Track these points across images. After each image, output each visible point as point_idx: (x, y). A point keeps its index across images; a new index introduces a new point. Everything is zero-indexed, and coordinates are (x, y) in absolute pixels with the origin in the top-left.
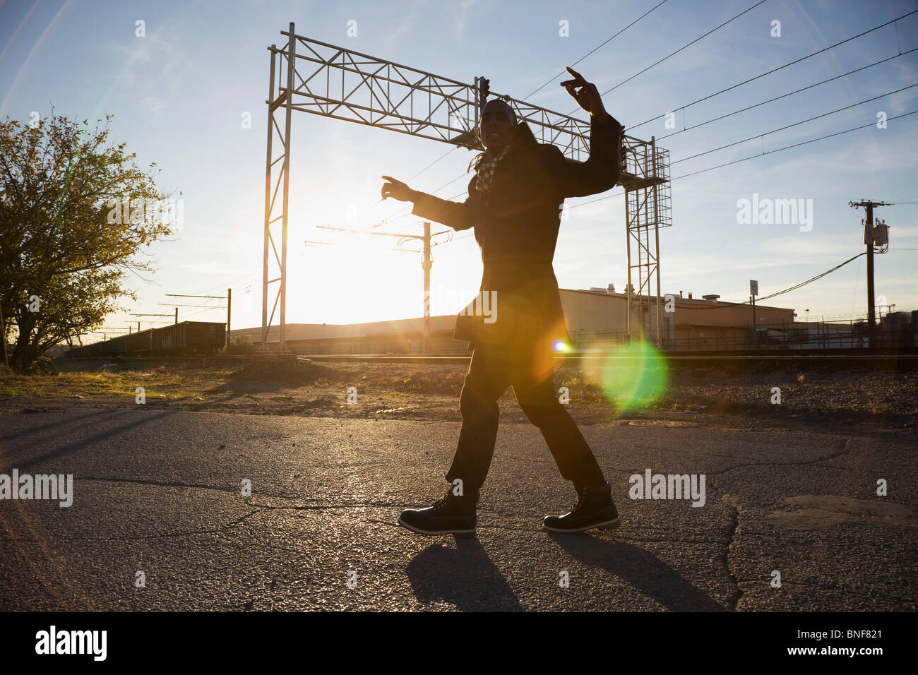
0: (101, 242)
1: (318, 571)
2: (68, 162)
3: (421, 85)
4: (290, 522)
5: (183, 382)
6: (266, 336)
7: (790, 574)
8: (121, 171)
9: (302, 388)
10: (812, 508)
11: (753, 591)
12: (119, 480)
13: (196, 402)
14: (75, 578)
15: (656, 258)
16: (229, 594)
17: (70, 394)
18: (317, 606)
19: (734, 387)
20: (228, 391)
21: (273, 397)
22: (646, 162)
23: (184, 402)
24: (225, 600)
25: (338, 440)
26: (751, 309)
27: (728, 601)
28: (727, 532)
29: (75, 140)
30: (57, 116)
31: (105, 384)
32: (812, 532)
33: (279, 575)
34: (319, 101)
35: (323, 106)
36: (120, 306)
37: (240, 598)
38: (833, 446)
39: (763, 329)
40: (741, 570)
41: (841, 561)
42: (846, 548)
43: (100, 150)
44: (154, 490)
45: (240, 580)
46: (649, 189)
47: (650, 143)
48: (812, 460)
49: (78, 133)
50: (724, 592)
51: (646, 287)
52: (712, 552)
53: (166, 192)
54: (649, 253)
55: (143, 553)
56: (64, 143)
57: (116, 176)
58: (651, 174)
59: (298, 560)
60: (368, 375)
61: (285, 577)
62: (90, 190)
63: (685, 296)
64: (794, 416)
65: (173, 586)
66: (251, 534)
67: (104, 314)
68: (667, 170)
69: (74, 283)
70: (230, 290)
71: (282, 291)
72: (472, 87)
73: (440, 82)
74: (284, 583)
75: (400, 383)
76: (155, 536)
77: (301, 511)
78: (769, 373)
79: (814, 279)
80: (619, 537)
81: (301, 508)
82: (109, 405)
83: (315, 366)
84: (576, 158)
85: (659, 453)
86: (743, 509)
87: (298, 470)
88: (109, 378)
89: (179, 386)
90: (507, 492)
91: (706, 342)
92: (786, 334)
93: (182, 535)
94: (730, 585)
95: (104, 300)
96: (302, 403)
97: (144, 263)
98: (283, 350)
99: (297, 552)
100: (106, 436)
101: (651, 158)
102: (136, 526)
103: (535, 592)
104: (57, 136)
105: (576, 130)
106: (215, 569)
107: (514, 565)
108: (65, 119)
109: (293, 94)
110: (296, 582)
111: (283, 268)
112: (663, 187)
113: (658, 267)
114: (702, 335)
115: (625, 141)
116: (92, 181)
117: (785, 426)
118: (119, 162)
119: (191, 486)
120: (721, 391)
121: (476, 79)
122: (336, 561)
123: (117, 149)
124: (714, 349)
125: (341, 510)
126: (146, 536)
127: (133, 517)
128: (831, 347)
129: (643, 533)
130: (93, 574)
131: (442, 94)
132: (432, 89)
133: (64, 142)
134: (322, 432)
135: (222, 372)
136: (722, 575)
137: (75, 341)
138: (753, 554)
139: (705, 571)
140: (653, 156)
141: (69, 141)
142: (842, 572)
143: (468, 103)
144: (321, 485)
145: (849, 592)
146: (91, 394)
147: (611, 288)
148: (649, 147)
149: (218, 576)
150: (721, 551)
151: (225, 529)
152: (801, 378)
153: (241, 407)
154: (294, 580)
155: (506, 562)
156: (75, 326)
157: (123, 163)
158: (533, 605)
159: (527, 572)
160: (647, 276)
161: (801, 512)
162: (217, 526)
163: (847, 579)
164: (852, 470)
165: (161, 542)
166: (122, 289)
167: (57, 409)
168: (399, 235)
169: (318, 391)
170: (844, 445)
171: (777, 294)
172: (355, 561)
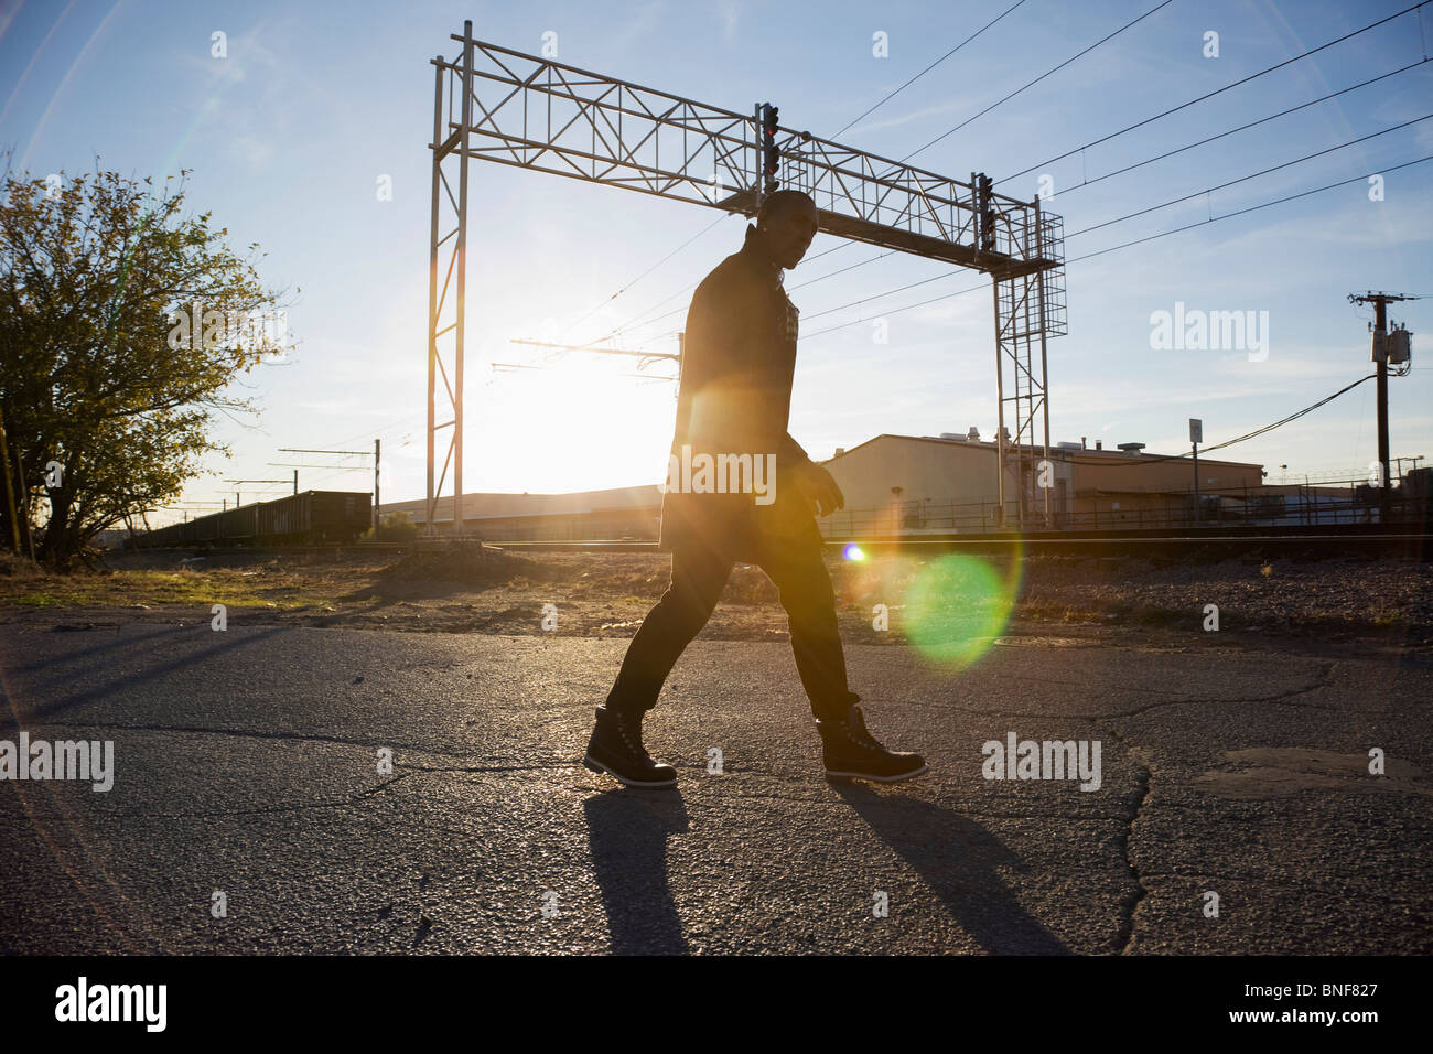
0: (175, 367)
1: (493, 862)
2: (122, 243)
3: (670, 117)
4: (457, 790)
5: (304, 584)
6: (432, 513)
7: (1222, 865)
8: (205, 256)
9: (488, 592)
10: (1267, 766)
11: (1162, 890)
12: (200, 730)
13: (323, 614)
14: (124, 872)
15: (1042, 385)
16: (357, 895)
17: (129, 603)
18: (490, 913)
19: (1161, 586)
20: (374, 597)
21: (442, 605)
22: (1026, 235)
23: (304, 614)
24: (350, 903)
25: (538, 669)
26: (1193, 464)
27: (1122, 905)
28: (1130, 803)
29: (132, 209)
30: (104, 171)
31: (183, 588)
32: (1263, 802)
33: (434, 868)
34: (512, 144)
35: (518, 152)
36: (205, 467)
37: (373, 901)
38: (1309, 674)
39: (1212, 497)
40: (1147, 859)
41: (1304, 845)
42: (1313, 825)
43: (171, 225)
44: (252, 744)
45: (374, 875)
46: (1030, 278)
47: (1032, 205)
48: (1273, 695)
49: (137, 197)
50: (1118, 891)
51: (1027, 432)
52: (1104, 833)
53: (276, 289)
54: (1031, 378)
55: (229, 836)
56: (116, 214)
57: (197, 265)
58: (1033, 254)
59: (464, 845)
60: (591, 570)
61: (444, 870)
62: (158, 286)
63: (1091, 446)
64: (1252, 629)
65: (272, 883)
66: (396, 808)
67: (181, 479)
68: (1059, 247)
69: (135, 432)
70: (378, 442)
71: (457, 441)
72: (752, 120)
73: (701, 112)
74: (442, 880)
75: (640, 582)
76: (250, 812)
77: (474, 774)
78: (1217, 563)
79: (1293, 417)
80: (962, 811)
81: (475, 770)
82: (188, 620)
83: (509, 558)
84: (915, 230)
85: (1036, 686)
86: (1159, 768)
87: (474, 713)
88: (191, 579)
89: (298, 591)
90: (794, 745)
91: (1123, 517)
92: (1249, 504)
93: (289, 810)
94: (1128, 881)
95: (181, 458)
96: (487, 614)
97: (243, 399)
98: (460, 533)
99: (464, 834)
100: (181, 664)
101: (1033, 229)
102: (221, 797)
103: (825, 892)
104: (104, 201)
105: (915, 186)
106: (338, 859)
107: (795, 852)
108: (117, 176)
109: (470, 133)
110: (460, 878)
111: (458, 406)
112: (1054, 274)
113: (1045, 400)
114: (1116, 506)
115: (993, 202)
116: (160, 272)
117: (1237, 644)
118: (202, 242)
119: (308, 738)
120: (1141, 591)
121: (758, 107)
122: (523, 848)
123: (198, 222)
124: (1136, 527)
125: (536, 773)
126: (235, 811)
127: (216, 783)
128: (1321, 523)
129: (999, 805)
130: (153, 866)
131: (704, 131)
132: (689, 123)
133: (115, 212)
134: (514, 657)
135: (365, 569)
136: (1116, 867)
137: (138, 522)
138: (1167, 836)
139: (1090, 861)
140: (1037, 226)
141: (123, 209)
142: (1303, 861)
143: (745, 145)
144: (507, 735)
145: (1311, 891)
146: (161, 602)
147: (974, 434)
148: (1031, 211)
149: (341, 869)
150: (1119, 830)
151: (356, 800)
152: (1267, 570)
153: (392, 620)
154: (456, 875)
155: (784, 847)
156: (137, 498)
157: (207, 244)
158: (820, 911)
159: (814, 863)
160: (1029, 415)
161: (1249, 773)
162: (344, 796)
163: (1310, 872)
164: (1335, 709)
165: (256, 820)
166: (208, 440)
167: (109, 625)
168: (639, 354)
169: (513, 597)
170: (1326, 673)
171: (1235, 441)
172: (551, 846)
